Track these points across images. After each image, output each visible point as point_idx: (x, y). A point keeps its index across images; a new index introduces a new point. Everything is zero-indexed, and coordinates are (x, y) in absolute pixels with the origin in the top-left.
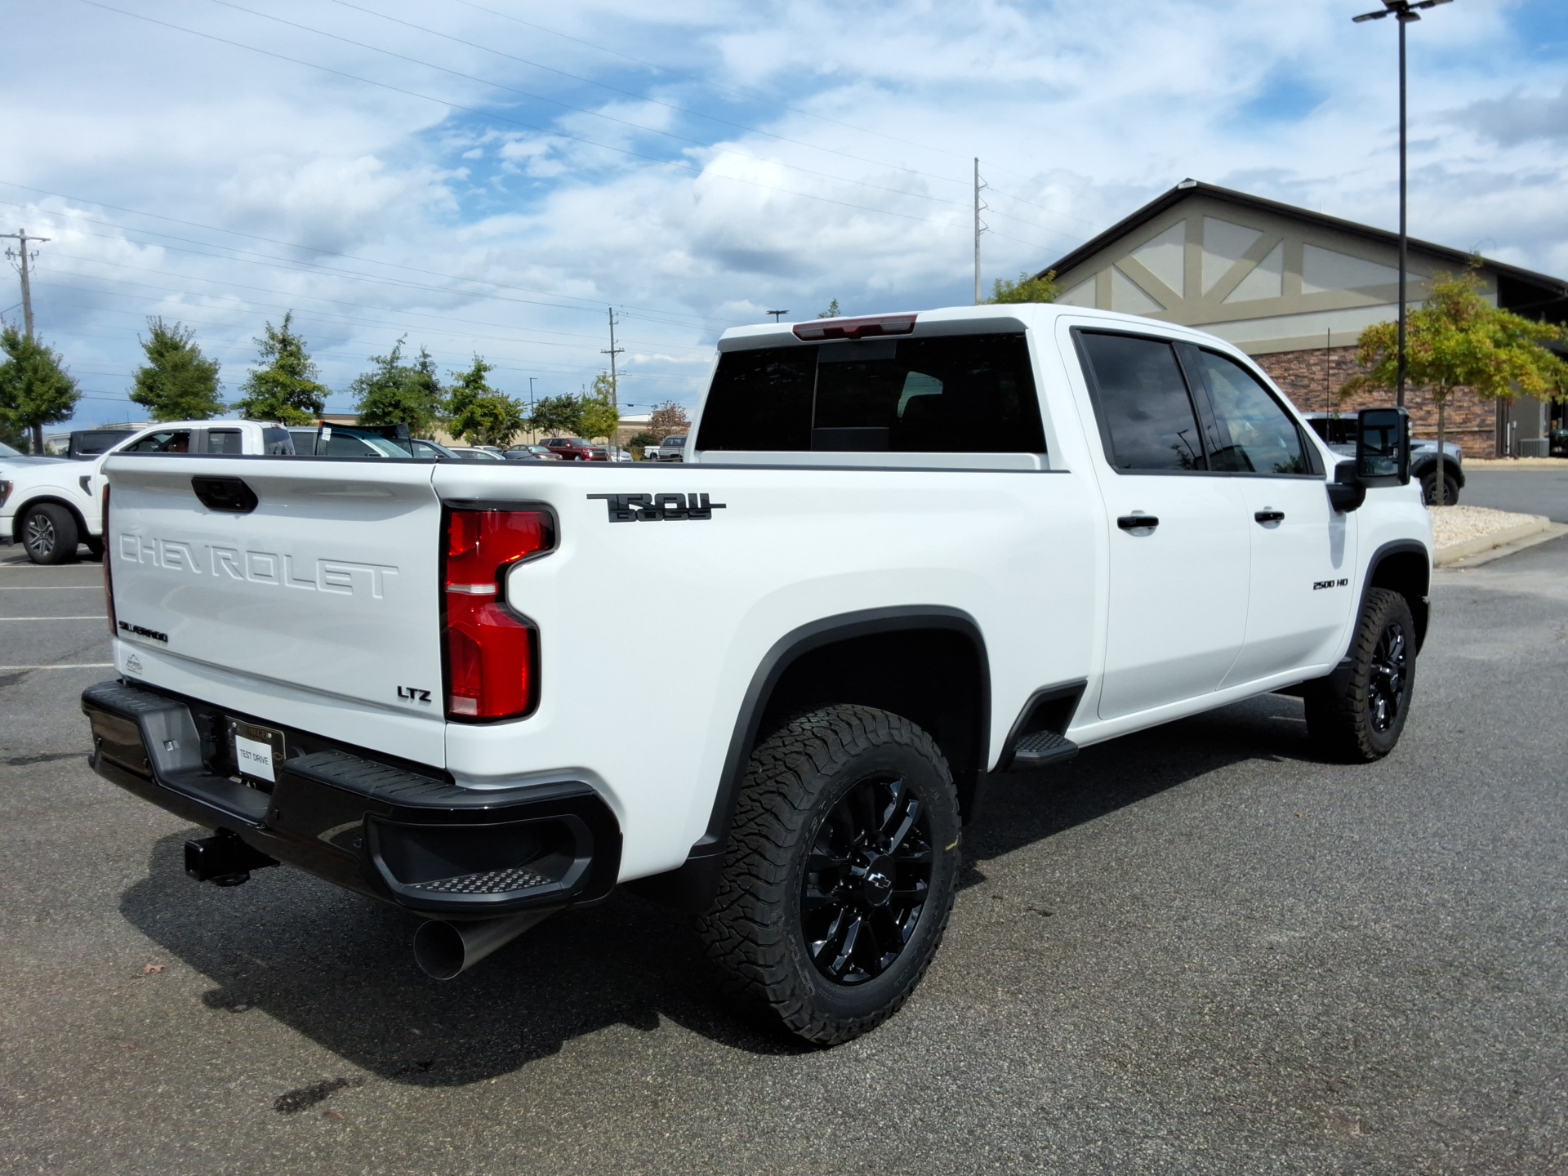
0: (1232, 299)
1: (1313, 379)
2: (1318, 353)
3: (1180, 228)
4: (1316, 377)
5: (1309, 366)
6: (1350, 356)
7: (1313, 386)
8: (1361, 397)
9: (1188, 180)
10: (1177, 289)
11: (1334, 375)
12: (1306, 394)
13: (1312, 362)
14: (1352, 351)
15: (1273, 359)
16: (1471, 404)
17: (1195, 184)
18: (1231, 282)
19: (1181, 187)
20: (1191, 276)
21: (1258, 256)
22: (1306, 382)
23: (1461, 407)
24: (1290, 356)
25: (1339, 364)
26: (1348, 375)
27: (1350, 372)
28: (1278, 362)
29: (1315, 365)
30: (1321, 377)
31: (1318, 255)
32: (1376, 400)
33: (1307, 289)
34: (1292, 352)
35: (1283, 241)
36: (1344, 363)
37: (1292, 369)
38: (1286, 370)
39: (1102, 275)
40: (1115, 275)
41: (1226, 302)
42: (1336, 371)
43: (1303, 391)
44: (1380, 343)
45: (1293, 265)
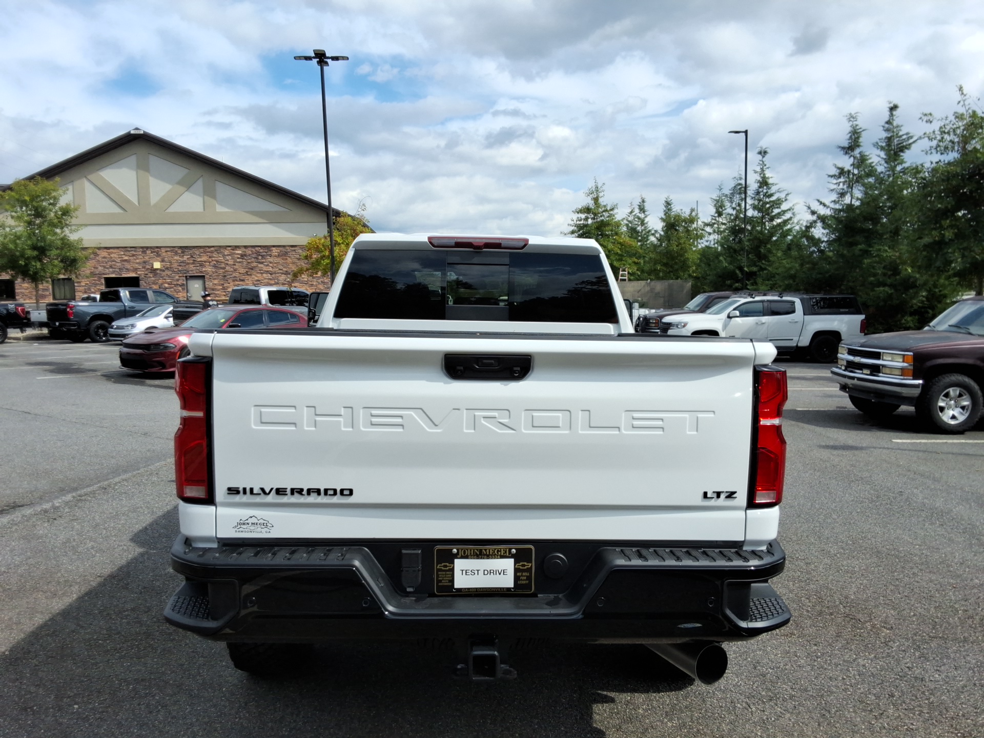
0: (172, 209)
1: (227, 264)
2: (229, 248)
3: (132, 160)
4: (229, 263)
5: (224, 256)
6: (249, 252)
7: (228, 268)
8: (257, 277)
9: (137, 129)
10: (134, 200)
11: (240, 262)
12: (224, 273)
13: (226, 253)
14: (250, 249)
15: (202, 250)
16: (317, 283)
17: (142, 132)
18: (170, 199)
19: (132, 132)
20: (143, 192)
21: (187, 184)
22: (223, 265)
23: (312, 285)
24: (212, 249)
25: (242, 256)
26: (249, 263)
27: (249, 261)
28: (205, 252)
29: (228, 255)
30: (232, 263)
31: (224, 188)
32: (266, 279)
33: (219, 209)
34: (213, 247)
35: (202, 178)
36: (245, 255)
37: (214, 257)
38: (210, 257)
39: (77, 183)
40: (87, 184)
41: (167, 211)
42: (241, 260)
43: (222, 271)
44: (317, 249)
45: (209, 193)
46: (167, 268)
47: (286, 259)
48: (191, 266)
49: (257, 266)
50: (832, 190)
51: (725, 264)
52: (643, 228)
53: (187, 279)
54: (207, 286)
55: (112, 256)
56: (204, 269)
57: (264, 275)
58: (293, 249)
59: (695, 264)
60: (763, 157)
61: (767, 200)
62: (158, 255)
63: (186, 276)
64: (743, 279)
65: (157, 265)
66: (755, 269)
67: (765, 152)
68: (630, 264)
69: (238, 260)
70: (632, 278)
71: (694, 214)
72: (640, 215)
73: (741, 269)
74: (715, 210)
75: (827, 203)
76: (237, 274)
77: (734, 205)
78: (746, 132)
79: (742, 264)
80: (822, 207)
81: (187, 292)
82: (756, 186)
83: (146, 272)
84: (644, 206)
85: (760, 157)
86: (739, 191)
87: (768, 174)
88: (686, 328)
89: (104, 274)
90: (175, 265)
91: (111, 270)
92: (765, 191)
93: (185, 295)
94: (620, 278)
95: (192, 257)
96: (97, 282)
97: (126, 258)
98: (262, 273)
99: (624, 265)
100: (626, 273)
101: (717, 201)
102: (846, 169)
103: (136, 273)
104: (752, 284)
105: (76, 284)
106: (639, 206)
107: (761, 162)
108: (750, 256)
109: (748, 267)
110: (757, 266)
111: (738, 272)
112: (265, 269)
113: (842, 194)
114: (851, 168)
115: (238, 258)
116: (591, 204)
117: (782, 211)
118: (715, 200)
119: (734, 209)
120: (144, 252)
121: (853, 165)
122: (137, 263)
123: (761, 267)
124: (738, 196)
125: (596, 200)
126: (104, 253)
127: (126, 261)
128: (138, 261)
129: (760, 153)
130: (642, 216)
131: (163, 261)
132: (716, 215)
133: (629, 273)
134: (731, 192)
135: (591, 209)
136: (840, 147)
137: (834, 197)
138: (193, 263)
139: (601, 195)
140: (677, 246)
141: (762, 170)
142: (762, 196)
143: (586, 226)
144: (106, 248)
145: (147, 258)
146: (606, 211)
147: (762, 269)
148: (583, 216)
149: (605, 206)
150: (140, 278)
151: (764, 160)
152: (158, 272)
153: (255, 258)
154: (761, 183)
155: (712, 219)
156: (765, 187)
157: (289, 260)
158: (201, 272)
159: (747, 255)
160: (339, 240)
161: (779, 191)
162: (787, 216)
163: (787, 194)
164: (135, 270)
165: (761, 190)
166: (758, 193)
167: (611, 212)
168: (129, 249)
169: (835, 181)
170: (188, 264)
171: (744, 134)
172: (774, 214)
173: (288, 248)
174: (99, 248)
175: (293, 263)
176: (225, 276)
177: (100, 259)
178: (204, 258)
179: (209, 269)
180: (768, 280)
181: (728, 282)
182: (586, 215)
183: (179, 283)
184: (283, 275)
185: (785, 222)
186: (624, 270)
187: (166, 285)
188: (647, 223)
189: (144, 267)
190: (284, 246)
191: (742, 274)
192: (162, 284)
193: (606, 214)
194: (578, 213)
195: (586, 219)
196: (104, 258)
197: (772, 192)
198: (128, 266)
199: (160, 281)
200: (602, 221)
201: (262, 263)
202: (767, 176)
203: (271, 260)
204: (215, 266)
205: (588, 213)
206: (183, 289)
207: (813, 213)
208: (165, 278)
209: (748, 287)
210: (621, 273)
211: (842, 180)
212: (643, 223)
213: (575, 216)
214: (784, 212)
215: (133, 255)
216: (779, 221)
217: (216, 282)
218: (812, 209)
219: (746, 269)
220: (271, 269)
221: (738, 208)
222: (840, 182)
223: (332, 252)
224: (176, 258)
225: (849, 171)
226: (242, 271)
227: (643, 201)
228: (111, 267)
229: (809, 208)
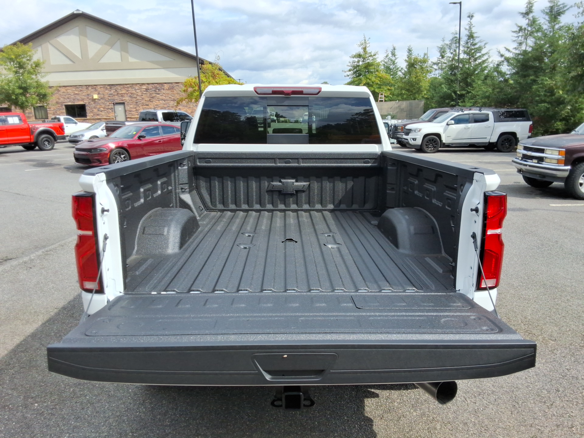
0: (103, 61)
1: (138, 95)
2: (139, 85)
3: (76, 30)
4: (139, 94)
5: (135, 89)
6: (150, 87)
7: (138, 98)
8: (156, 103)
9: (78, 10)
10: (79, 55)
11: (145, 94)
12: (136, 100)
13: (136, 88)
14: (151, 85)
15: (122, 86)
17: (81, 12)
18: (100, 55)
19: (75, 12)
20: (84, 49)
21: (111, 45)
22: (135, 96)
23: (190, 107)
24: (128, 86)
25: (147, 90)
27: (151, 93)
28: (124, 88)
29: (138, 89)
30: (141, 94)
31: (133, 46)
32: (161, 104)
33: (131, 60)
34: (129, 84)
35: (120, 40)
37: (130, 91)
38: (127, 91)
39: (43, 46)
40: (50, 47)
41: (100, 62)
42: (146, 92)
43: (134, 99)
45: (124, 49)
46: (102, 98)
47: (173, 91)
48: (116, 96)
49: (156, 96)
50: (514, 41)
51: (445, 90)
52: (394, 66)
53: (114, 105)
54: (126, 109)
55: (68, 91)
56: (124, 99)
57: (161, 101)
58: (177, 84)
59: (426, 89)
60: (471, 19)
61: (473, 47)
62: (96, 90)
63: (113, 103)
64: (456, 99)
65: (96, 96)
66: (464, 92)
67: (472, 16)
68: (385, 91)
69: (144, 92)
70: (387, 99)
71: (426, 56)
72: (392, 58)
73: (455, 92)
74: (439, 54)
75: (511, 49)
76: (144, 101)
77: (452, 51)
78: (460, 3)
79: (456, 90)
80: (507, 52)
81: (115, 113)
82: (466, 38)
83: (89, 101)
84: (395, 52)
85: (469, 19)
86: (455, 42)
87: (474, 30)
88: (421, 132)
89: (64, 103)
90: (106, 96)
91: (68, 100)
92: (471, 42)
93: (113, 115)
94: (379, 99)
95: (116, 91)
96: (61, 108)
97: (77, 92)
98: (159, 100)
99: (382, 91)
100: (383, 96)
101: (441, 48)
102: (523, 27)
103: (83, 102)
104: (462, 102)
105: (48, 109)
106: (392, 52)
107: (469, 23)
108: (461, 84)
109: (460, 91)
110: (465, 90)
111: (453, 94)
112: (161, 97)
113: (520, 44)
114: (526, 27)
115: (144, 91)
116: (361, 51)
117: (482, 54)
118: (440, 48)
119: (452, 53)
120: (87, 88)
121: (528, 24)
122: (83, 95)
123: (467, 91)
124: (454, 45)
125: (365, 49)
126: (63, 90)
127: (76, 94)
128: (84, 94)
129: (469, 17)
130: (393, 58)
131: (99, 94)
132: (441, 57)
133: (385, 96)
134: (450, 42)
135: (361, 55)
136: (520, 13)
137: (515, 45)
138: (117, 95)
139: (368, 45)
140: (415, 78)
141: (470, 28)
142: (469, 45)
143: (358, 66)
144: (64, 86)
145: (89, 92)
146: (371, 56)
147: (468, 92)
148: (356, 60)
149: (370, 53)
150: (86, 105)
151: (471, 21)
152: (96, 100)
153: (154, 91)
154: (469, 36)
155: (438, 60)
156: (472, 39)
157: (175, 92)
158: (122, 100)
159: (459, 83)
160: (204, 79)
161: (480, 42)
162: (485, 58)
163: (485, 44)
164: (83, 100)
165: (469, 41)
166: (467, 43)
167: (374, 57)
168: (78, 87)
169: (516, 35)
170: (114, 95)
171: (459, 4)
172: (476, 56)
173: (174, 84)
174: (60, 87)
175: (178, 94)
176: (137, 103)
177: (61, 93)
178: (124, 92)
179: (126, 98)
180: (472, 99)
181: (447, 101)
182: (358, 59)
183: (110, 107)
184: (172, 102)
185: (484, 62)
186: (382, 95)
187: (102, 109)
188: (396, 63)
189: (88, 98)
190: (171, 83)
191: (456, 96)
192: (99, 108)
193: (371, 58)
194: (353, 58)
195: (358, 62)
196: (64, 92)
197: (476, 42)
198: (78, 97)
199: (98, 107)
200: (369, 63)
201: (159, 94)
202: (473, 32)
203: (164, 92)
204: (130, 97)
205: (360, 58)
206: (112, 111)
207: (502, 56)
208: (101, 104)
209: (459, 104)
210: (380, 96)
211: (521, 34)
212: (394, 63)
213: (352, 60)
214: (483, 55)
215: (81, 91)
216: (480, 61)
217: (132, 106)
218: (501, 53)
219: (458, 92)
220: (164, 98)
221: (454, 53)
222: (519, 36)
223: (200, 87)
224: (107, 91)
225: (525, 29)
226: (147, 99)
227: (394, 49)
228: (68, 98)
229: (499, 52)
